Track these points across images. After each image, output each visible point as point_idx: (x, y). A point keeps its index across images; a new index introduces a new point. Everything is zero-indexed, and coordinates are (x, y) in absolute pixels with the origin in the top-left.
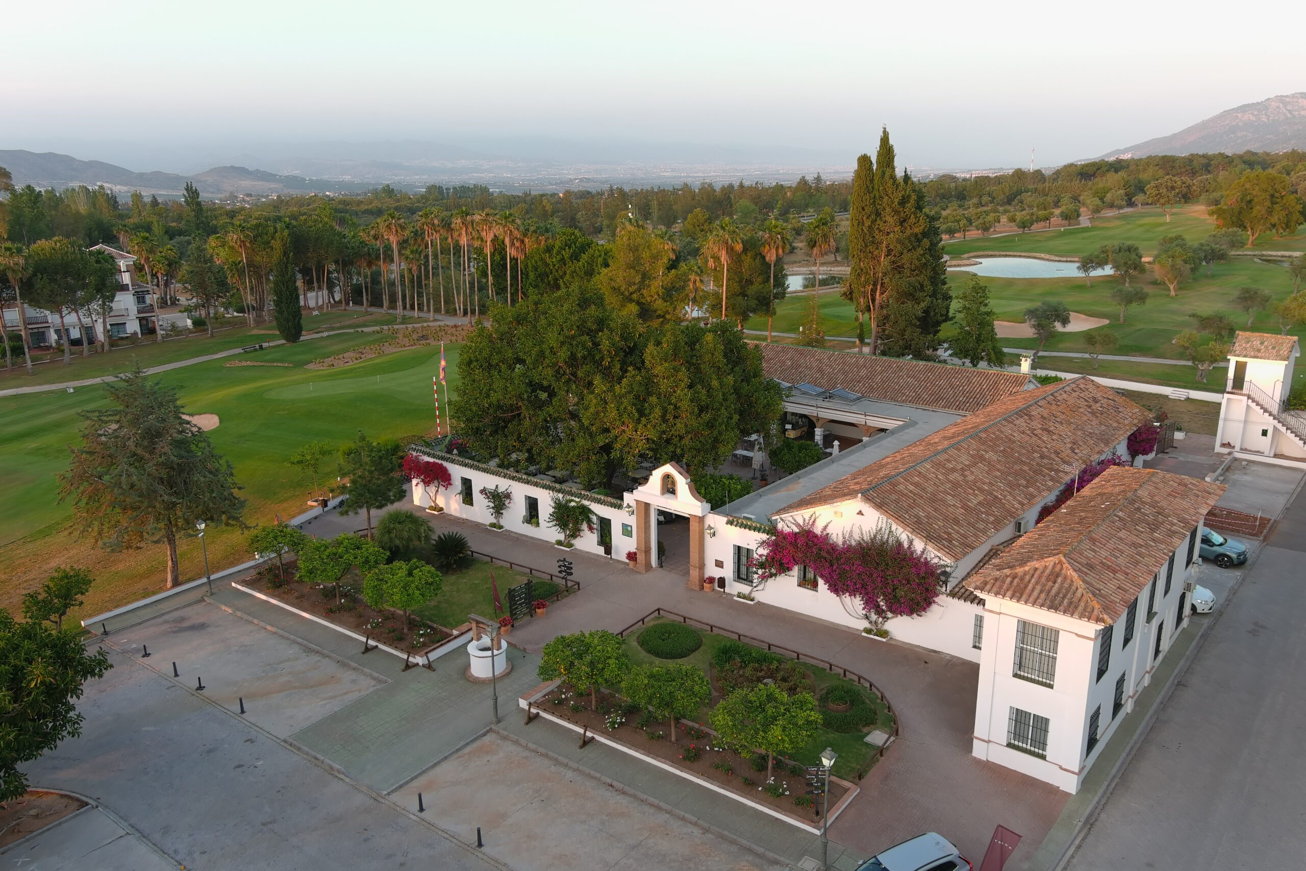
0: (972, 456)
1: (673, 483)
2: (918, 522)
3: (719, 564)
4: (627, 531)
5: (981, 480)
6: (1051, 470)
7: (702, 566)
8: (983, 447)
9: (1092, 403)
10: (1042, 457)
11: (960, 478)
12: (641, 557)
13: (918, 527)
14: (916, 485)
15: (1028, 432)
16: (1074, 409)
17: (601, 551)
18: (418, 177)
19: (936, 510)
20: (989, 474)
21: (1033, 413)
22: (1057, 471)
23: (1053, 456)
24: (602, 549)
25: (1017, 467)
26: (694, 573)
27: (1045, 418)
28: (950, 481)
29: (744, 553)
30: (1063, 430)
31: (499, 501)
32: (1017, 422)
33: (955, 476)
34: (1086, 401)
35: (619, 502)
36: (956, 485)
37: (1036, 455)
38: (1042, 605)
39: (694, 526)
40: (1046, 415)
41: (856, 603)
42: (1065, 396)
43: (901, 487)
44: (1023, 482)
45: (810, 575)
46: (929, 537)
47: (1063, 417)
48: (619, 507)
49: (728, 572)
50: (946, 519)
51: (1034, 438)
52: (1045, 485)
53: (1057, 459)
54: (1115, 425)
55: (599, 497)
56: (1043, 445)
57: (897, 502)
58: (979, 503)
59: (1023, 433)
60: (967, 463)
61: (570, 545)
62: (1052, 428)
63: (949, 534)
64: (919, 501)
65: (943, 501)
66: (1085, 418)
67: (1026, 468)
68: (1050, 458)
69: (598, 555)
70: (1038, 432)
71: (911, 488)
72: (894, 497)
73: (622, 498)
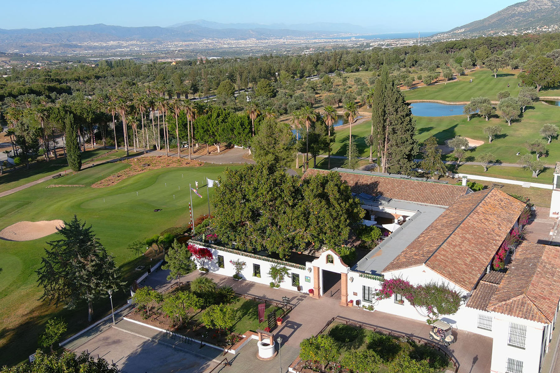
0: (461, 237)
1: (332, 258)
2: (450, 275)
3: (355, 294)
4: (307, 279)
5: (468, 249)
6: (493, 240)
7: (347, 295)
8: (464, 232)
9: (500, 202)
10: (488, 234)
11: (459, 250)
12: (316, 292)
13: (451, 276)
14: (444, 255)
15: (479, 221)
16: (494, 206)
17: (295, 289)
18: (87, 52)
19: (455, 267)
20: (470, 246)
21: (479, 211)
22: (496, 240)
23: (492, 232)
24: (296, 288)
25: (480, 240)
26: (343, 299)
27: (484, 213)
28: (456, 252)
29: (367, 288)
30: (492, 218)
31: (239, 265)
32: (474, 217)
33: (457, 249)
34: (498, 201)
35: (303, 266)
36: (459, 253)
37: (486, 233)
38: (521, 317)
39: (343, 278)
40: (484, 212)
41: (424, 310)
42: (489, 199)
43: (438, 257)
44: (484, 248)
45: (399, 298)
46: (457, 281)
47: (491, 211)
48: (304, 269)
49: (360, 297)
50: (460, 271)
51: (483, 224)
52: (493, 248)
53: (494, 234)
54: (512, 212)
55: (293, 264)
56: (487, 227)
57: (439, 265)
58: (471, 261)
59: (477, 222)
60: (460, 241)
61: (278, 286)
62: (488, 218)
63: (463, 278)
64: (447, 263)
65: (456, 262)
66: (499, 211)
67: (483, 240)
68: (491, 234)
69: (295, 291)
70: (483, 221)
71: (442, 257)
72: (437, 263)
73: (305, 265)
